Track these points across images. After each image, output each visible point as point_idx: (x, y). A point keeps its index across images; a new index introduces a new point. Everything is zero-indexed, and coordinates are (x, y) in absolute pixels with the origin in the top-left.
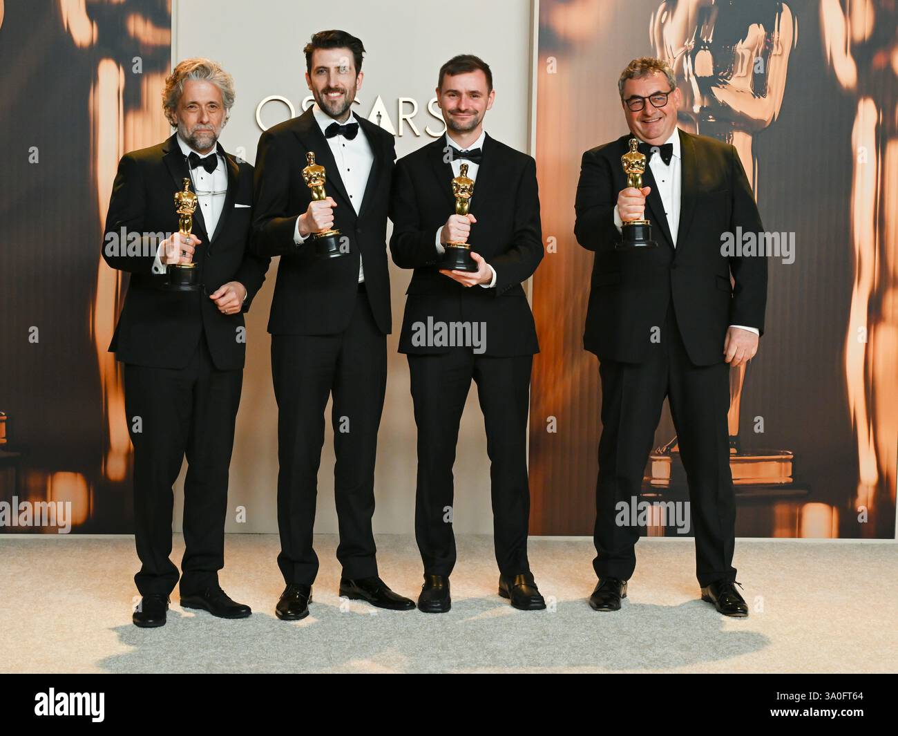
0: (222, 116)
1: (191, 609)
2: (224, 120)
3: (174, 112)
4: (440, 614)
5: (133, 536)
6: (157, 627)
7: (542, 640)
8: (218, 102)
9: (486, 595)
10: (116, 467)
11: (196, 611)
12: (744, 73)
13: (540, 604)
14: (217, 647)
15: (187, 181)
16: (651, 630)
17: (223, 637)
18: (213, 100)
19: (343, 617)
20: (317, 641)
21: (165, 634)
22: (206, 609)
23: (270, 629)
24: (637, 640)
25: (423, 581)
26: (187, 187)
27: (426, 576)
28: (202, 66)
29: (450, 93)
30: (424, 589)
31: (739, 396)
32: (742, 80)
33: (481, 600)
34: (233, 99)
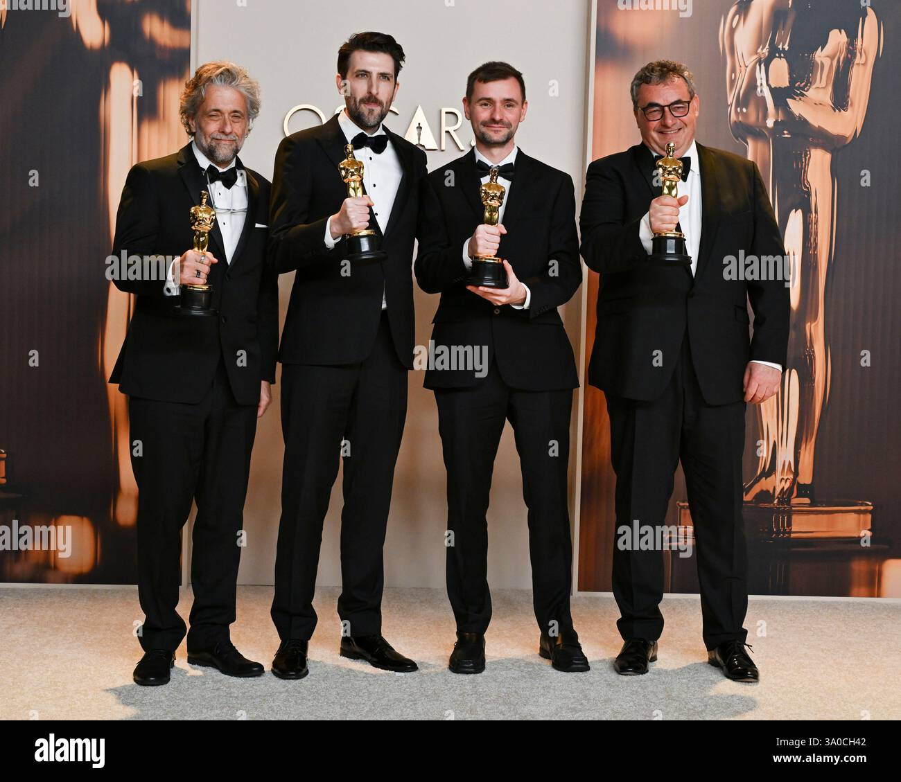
0: (245, 127)
1: (199, 667)
2: (246, 132)
3: (193, 119)
4: (472, 676)
5: (136, 587)
6: (158, 685)
7: (582, 704)
8: (243, 112)
9: (525, 655)
10: (126, 511)
11: (204, 668)
12: (824, 83)
13: (584, 666)
14: (222, 708)
15: (205, 194)
16: (703, 696)
17: (231, 697)
18: (238, 109)
19: (364, 677)
20: (333, 703)
21: (167, 693)
22: (215, 666)
23: (283, 690)
24: (687, 706)
25: (456, 639)
26: (204, 200)
27: (458, 633)
28: (228, 70)
29: (482, 102)
30: (456, 648)
31: (813, 440)
32: (821, 91)
33: (518, 660)
34: (257, 109)
